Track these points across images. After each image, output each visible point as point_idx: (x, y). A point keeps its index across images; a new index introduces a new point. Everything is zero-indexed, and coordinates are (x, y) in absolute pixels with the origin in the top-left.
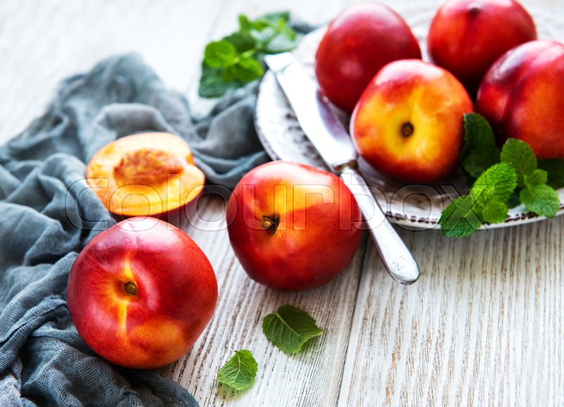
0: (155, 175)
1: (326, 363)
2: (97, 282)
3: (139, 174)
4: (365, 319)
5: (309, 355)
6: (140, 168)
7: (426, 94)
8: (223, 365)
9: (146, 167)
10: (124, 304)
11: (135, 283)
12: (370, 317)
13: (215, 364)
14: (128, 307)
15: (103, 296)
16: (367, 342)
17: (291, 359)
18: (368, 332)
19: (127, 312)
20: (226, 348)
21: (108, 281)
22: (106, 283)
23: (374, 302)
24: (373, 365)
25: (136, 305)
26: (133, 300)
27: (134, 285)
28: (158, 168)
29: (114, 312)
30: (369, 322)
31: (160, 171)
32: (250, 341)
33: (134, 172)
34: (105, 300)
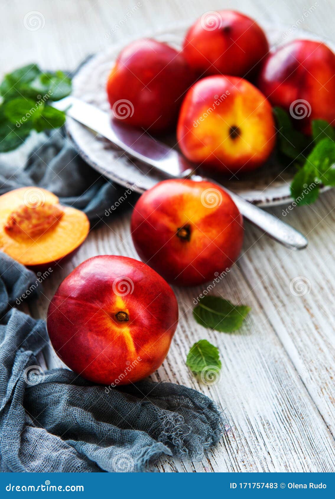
0: (48, 223)
1: (261, 330)
2: (96, 320)
3: (35, 226)
4: (265, 288)
5: (244, 328)
6: (34, 221)
7: (245, 100)
8: (185, 359)
9: (39, 219)
10: (126, 331)
11: (127, 311)
12: (267, 285)
13: (179, 360)
14: (131, 332)
15: (107, 330)
16: (279, 304)
17: (233, 336)
18: (274, 297)
19: (132, 337)
20: (178, 345)
21: (104, 316)
22: (104, 319)
23: (262, 272)
24: (297, 320)
25: (135, 328)
26: (131, 326)
27: (125, 313)
28: (49, 217)
29: (121, 340)
30: (270, 289)
31: (51, 219)
32: (192, 334)
33: (31, 226)
34: (110, 333)
